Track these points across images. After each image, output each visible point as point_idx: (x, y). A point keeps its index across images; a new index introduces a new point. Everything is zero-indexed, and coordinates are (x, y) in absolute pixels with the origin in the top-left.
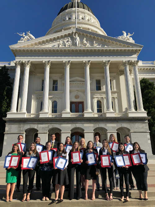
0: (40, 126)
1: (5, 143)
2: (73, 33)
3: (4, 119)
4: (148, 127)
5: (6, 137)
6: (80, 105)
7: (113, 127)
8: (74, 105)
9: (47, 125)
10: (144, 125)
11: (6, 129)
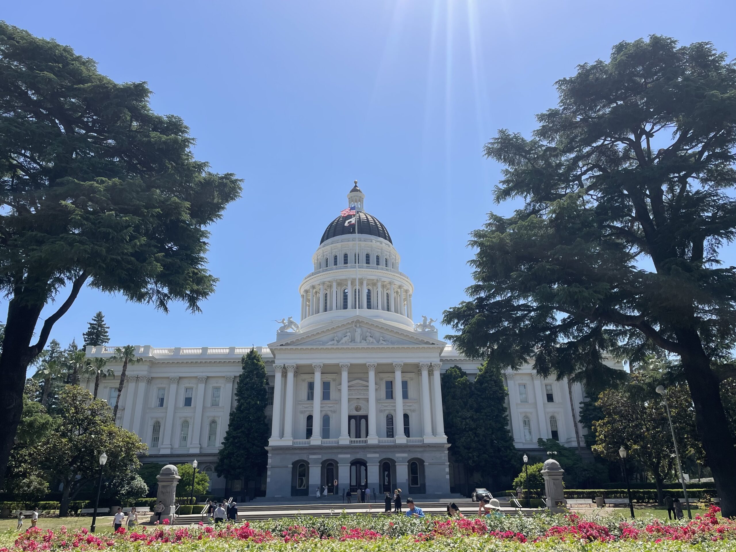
0: (311, 457)
1: (268, 480)
2: (353, 322)
3: (266, 448)
4: (447, 458)
5: (269, 473)
6: (363, 421)
7: (403, 458)
8: (353, 421)
9: (320, 456)
10: (443, 455)
11: (269, 461)
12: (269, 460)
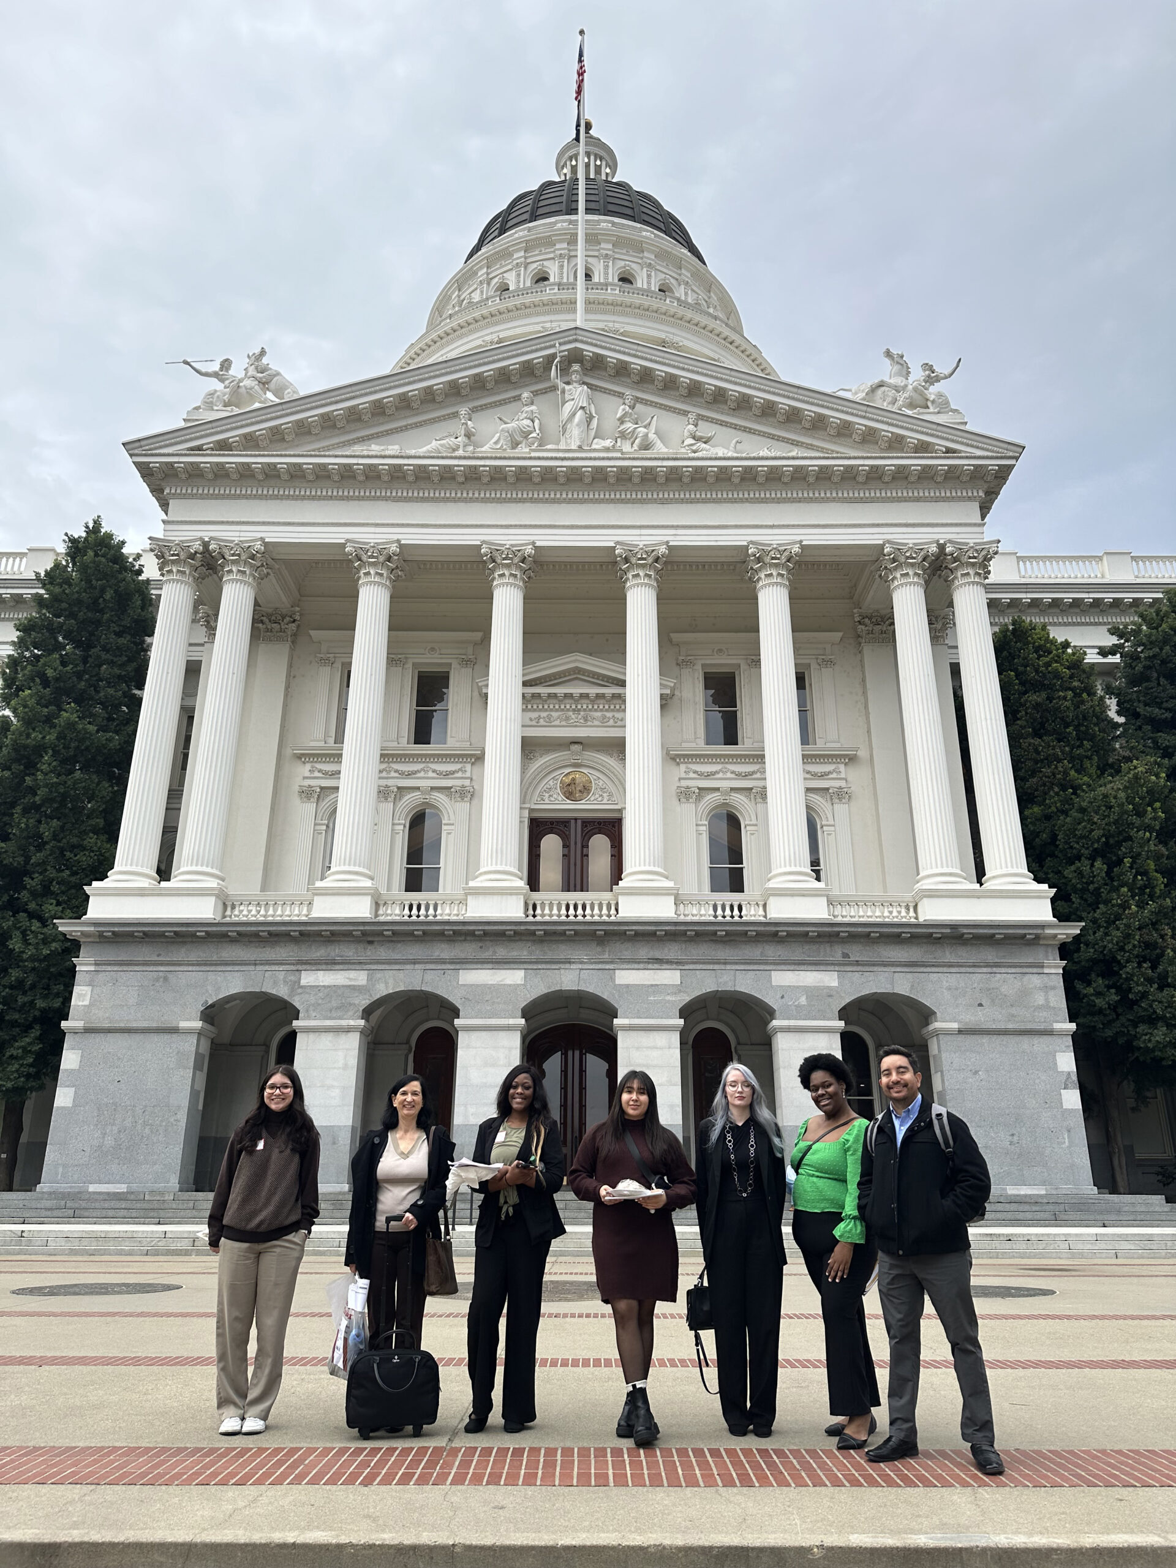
5: (70, 1060)
6: (599, 844)
7: (812, 993)
11: (81, 996)
12: (77, 990)
